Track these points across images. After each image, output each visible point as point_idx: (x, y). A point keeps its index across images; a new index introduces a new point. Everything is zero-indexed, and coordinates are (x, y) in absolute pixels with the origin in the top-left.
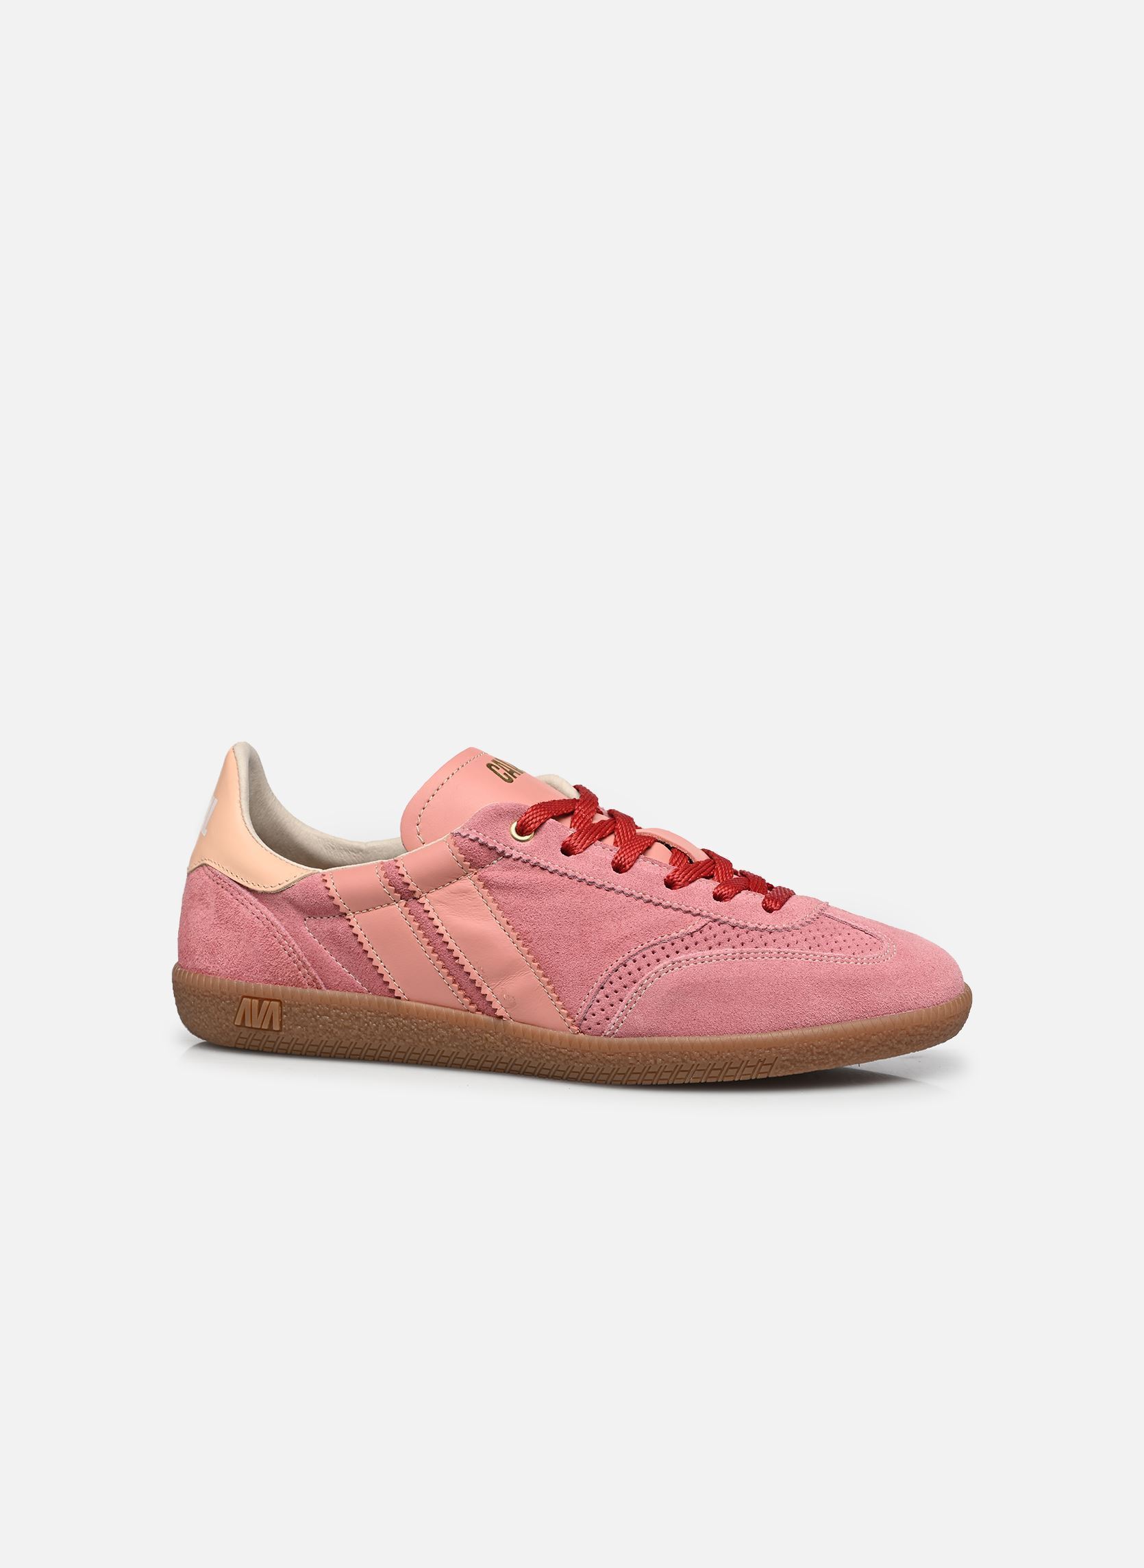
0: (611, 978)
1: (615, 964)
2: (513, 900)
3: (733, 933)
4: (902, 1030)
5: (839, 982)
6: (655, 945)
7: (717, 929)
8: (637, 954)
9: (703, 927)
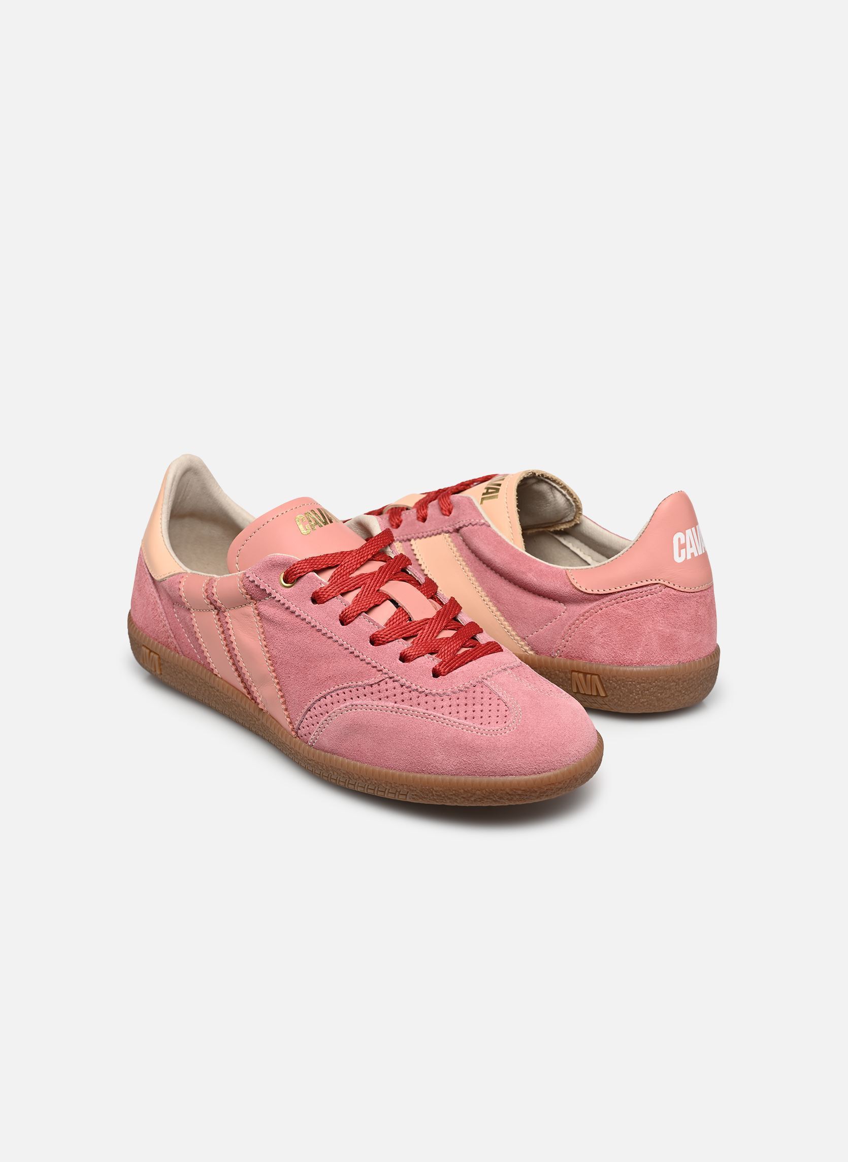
0: (315, 705)
1: (320, 695)
2: (271, 629)
3: (399, 691)
4: (502, 790)
5: (460, 746)
6: (346, 688)
7: (391, 684)
8: (333, 692)
9: (381, 681)
